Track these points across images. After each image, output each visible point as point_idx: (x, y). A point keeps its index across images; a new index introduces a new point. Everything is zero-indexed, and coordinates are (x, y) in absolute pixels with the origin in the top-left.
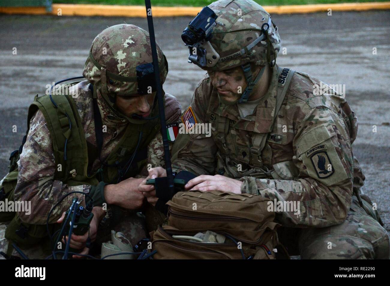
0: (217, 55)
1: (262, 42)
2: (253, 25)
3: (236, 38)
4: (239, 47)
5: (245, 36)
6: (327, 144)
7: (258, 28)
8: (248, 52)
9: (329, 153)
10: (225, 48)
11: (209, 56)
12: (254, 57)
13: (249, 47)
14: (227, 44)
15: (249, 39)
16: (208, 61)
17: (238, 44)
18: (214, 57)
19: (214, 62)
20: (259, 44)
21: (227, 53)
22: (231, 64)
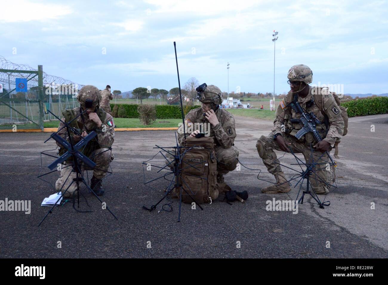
0: (205, 98)
1: (218, 98)
2: (216, 93)
3: (211, 95)
4: (211, 97)
5: (213, 95)
6: (232, 126)
7: (218, 94)
8: (213, 100)
9: (232, 129)
10: (207, 96)
11: (202, 97)
12: (214, 101)
13: (214, 98)
14: (208, 95)
15: (214, 96)
16: (201, 99)
17: (211, 96)
18: (204, 98)
19: (203, 99)
20: (217, 98)
21: (207, 98)
22: (208, 101)
